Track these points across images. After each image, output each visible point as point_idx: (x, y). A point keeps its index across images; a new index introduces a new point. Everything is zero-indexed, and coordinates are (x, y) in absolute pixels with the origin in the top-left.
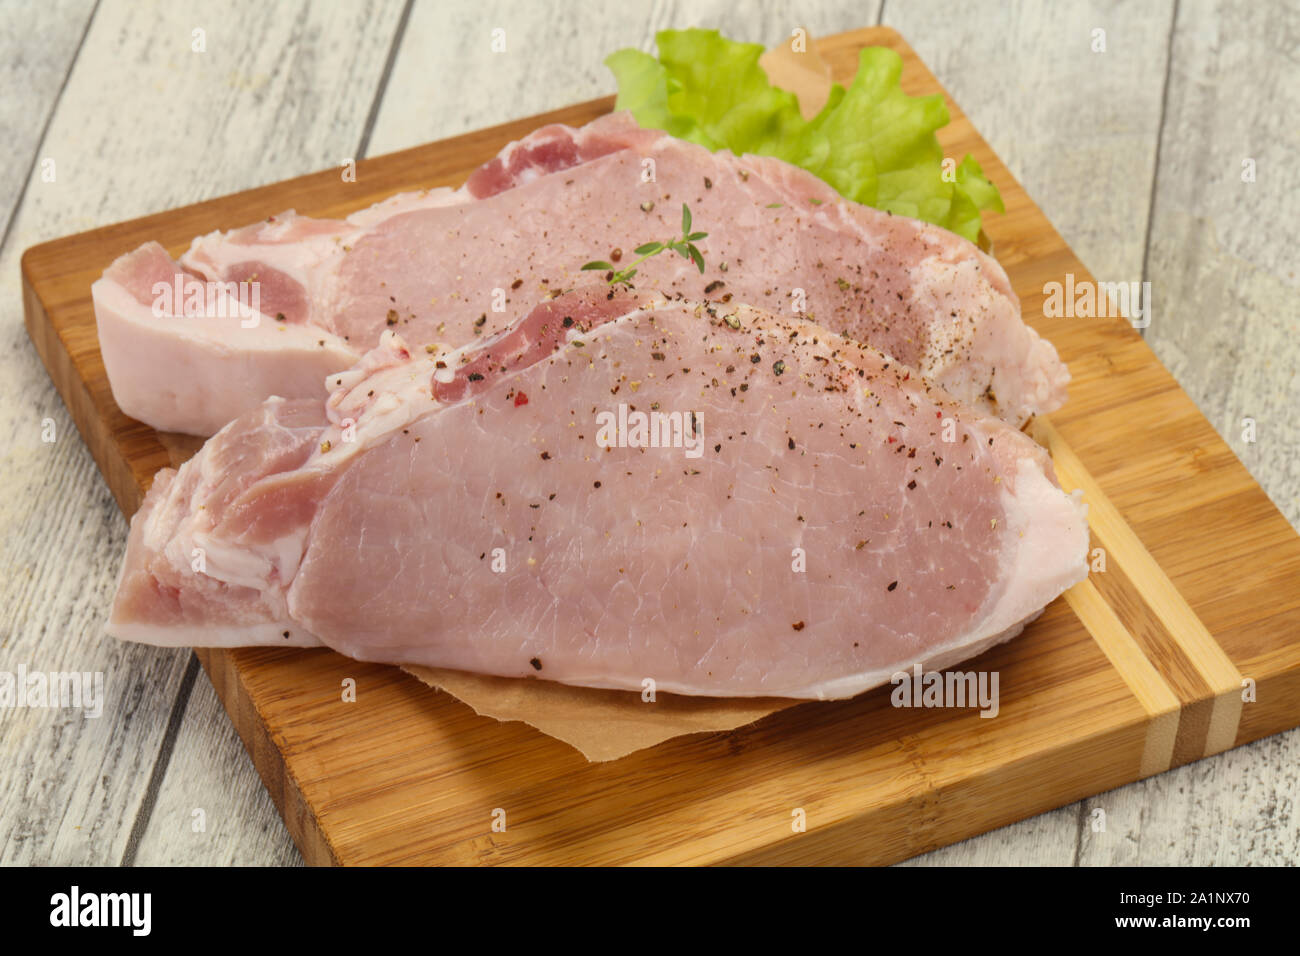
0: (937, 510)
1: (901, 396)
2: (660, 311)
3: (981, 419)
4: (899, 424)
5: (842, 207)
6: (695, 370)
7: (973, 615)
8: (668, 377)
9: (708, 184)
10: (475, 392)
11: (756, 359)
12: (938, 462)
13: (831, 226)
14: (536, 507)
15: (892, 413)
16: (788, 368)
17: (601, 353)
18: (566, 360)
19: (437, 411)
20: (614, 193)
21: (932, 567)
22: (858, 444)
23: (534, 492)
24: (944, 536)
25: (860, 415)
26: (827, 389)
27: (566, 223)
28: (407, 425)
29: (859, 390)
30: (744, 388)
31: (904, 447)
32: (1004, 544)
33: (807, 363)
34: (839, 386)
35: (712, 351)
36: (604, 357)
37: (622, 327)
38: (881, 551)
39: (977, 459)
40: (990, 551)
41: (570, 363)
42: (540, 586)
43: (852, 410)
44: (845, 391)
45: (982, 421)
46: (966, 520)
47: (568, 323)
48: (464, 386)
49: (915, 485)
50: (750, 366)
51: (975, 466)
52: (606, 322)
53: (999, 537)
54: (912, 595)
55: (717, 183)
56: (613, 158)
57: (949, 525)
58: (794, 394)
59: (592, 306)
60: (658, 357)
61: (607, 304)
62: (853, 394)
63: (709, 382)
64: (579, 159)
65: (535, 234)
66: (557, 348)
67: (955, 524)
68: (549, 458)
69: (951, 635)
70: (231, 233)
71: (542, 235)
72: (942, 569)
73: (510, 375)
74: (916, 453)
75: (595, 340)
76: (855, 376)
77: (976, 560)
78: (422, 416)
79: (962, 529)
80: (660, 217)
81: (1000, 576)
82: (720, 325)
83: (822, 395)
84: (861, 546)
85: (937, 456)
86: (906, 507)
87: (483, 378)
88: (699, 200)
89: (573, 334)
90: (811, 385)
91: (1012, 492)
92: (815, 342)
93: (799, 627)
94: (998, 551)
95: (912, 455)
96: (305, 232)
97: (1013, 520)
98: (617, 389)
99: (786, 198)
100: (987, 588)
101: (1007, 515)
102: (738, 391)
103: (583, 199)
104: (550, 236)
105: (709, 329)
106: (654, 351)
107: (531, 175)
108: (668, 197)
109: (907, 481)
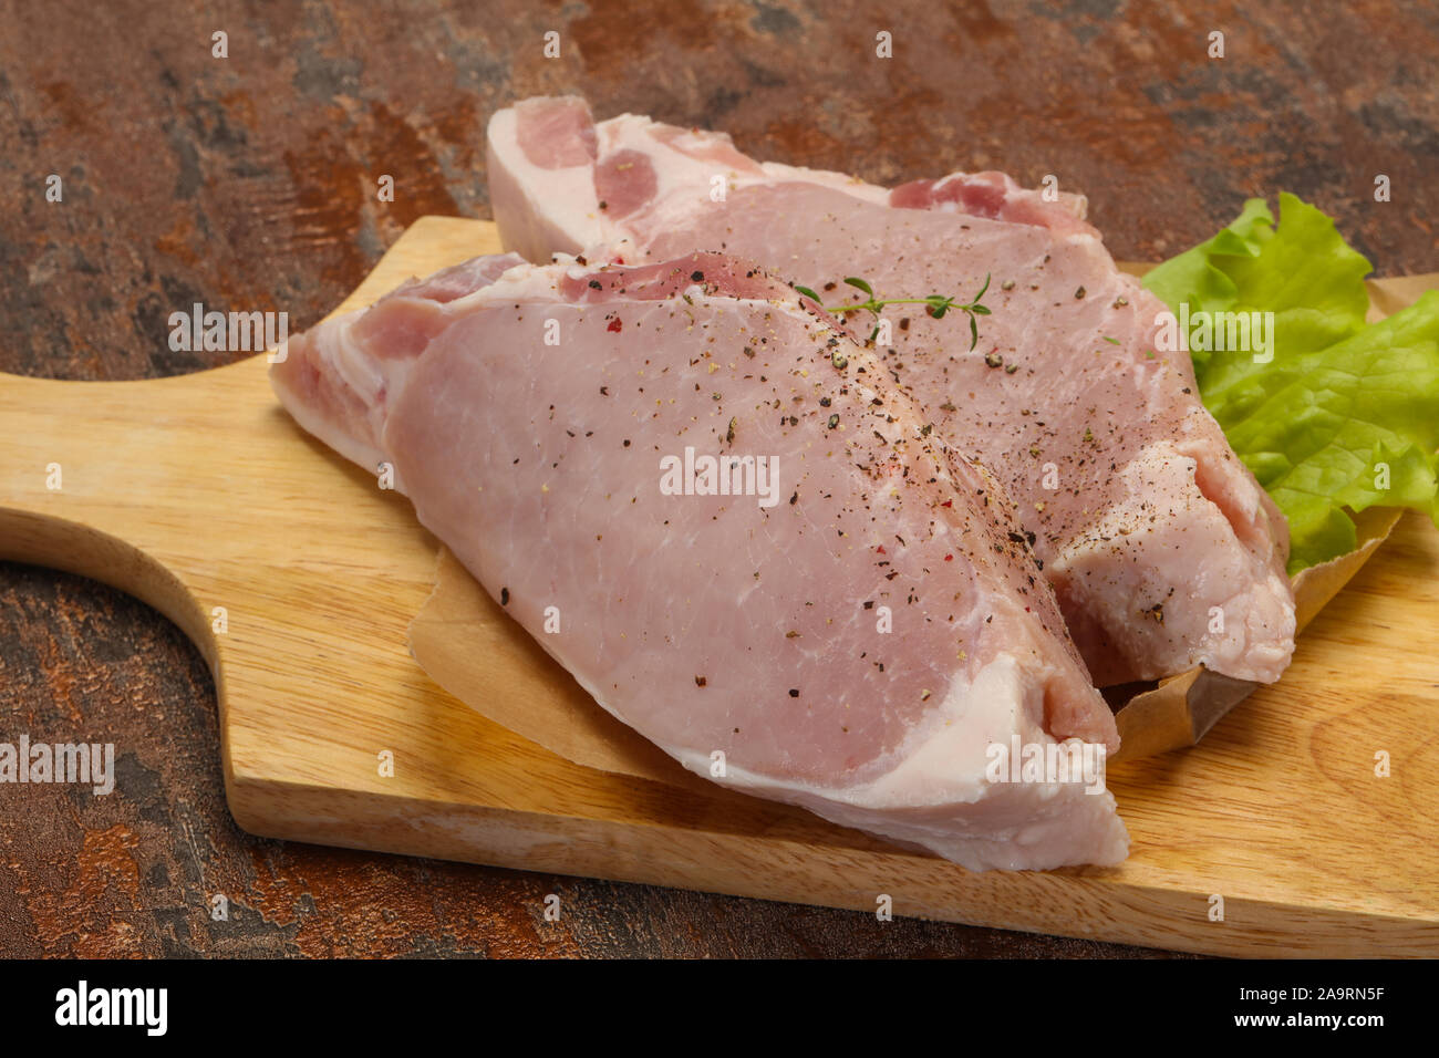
0: (880, 646)
1: (930, 518)
2: (781, 313)
3: (1001, 592)
4: (900, 539)
5: (1162, 370)
6: (770, 383)
7: (848, 770)
8: (747, 377)
9: (1080, 294)
10: (589, 300)
11: (826, 403)
12: (910, 599)
13: (1139, 381)
14: (573, 436)
15: (904, 526)
16: (841, 426)
17: (705, 324)
18: (672, 310)
19: (554, 302)
20: (995, 260)
21: (842, 698)
22: (845, 534)
23: (579, 423)
24: (871, 675)
25: (868, 508)
26: (860, 466)
27: (927, 258)
28: (523, 301)
29: (892, 484)
30: (794, 421)
31: (888, 563)
32: (924, 720)
33: (864, 436)
34: (874, 473)
35: (795, 374)
36: (705, 327)
37: (742, 309)
38: (807, 654)
39: (957, 623)
40: (907, 719)
41: (672, 315)
42: (542, 517)
43: (865, 499)
44: (875, 479)
45: (998, 596)
46: (905, 674)
47: (698, 277)
48: (584, 291)
49: (871, 607)
50: (817, 407)
51: (948, 629)
52: (731, 296)
53: (925, 712)
54: (809, 714)
55: (1089, 298)
56: (1025, 228)
57: (882, 668)
58: (830, 454)
59: (730, 273)
60: (749, 352)
61: (743, 281)
62: (881, 486)
63: (773, 401)
64: (1000, 215)
65: (893, 254)
66: (673, 295)
67: (889, 671)
68: (605, 394)
69: (820, 779)
70: (659, 126)
71: (897, 258)
72: (848, 706)
73: (625, 299)
74: (895, 578)
75: (707, 305)
76: (897, 475)
77: (887, 720)
78: (536, 299)
79: (892, 679)
80: (1008, 299)
81: (897, 749)
82: (827, 357)
83: (851, 470)
84: (791, 636)
85: (914, 594)
86: (853, 623)
87: (601, 289)
88: (1058, 305)
89: (696, 290)
90: (849, 453)
91: (971, 677)
92: (890, 420)
93: (701, 682)
94: (913, 724)
95: (890, 577)
96: (718, 155)
97: (951, 703)
98: (697, 361)
99: (1134, 339)
100: (876, 754)
101: (949, 696)
102: (788, 423)
103: (960, 247)
104: (902, 263)
105: (813, 354)
106: (749, 345)
107: (950, 207)
108: (1035, 288)
109: (867, 600)
